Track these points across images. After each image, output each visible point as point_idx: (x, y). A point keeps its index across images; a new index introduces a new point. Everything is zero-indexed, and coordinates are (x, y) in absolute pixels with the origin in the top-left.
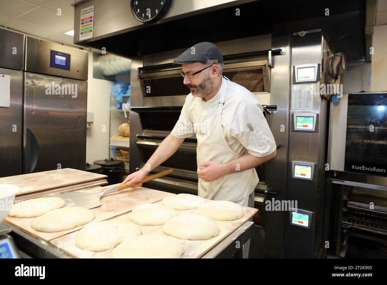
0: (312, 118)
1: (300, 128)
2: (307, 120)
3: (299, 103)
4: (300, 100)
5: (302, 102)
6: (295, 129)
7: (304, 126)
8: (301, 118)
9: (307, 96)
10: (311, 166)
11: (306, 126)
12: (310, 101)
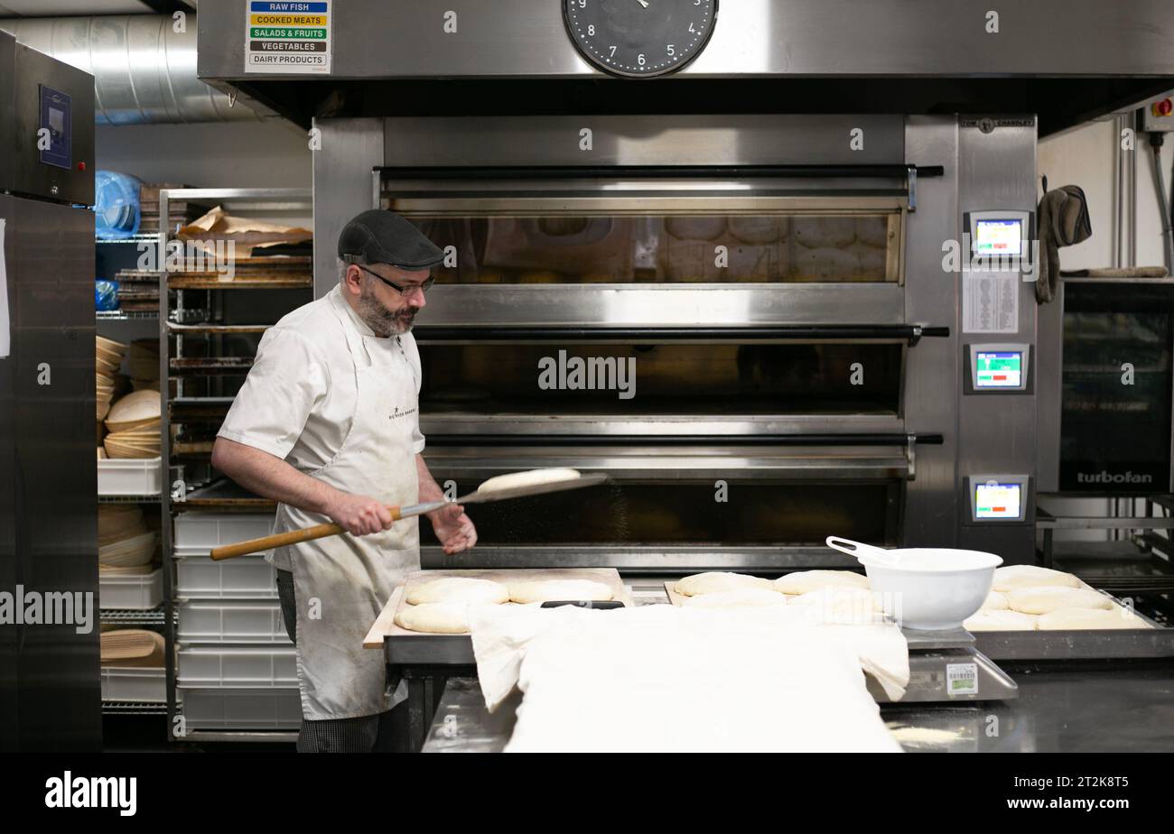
0: (1017, 357)
1: (986, 384)
2: (1004, 361)
3: (982, 316)
4: (985, 306)
5: (991, 312)
6: (975, 388)
7: (996, 378)
8: (988, 356)
9: (1002, 297)
10: (1020, 485)
11: (1003, 378)
12: (1011, 311)
